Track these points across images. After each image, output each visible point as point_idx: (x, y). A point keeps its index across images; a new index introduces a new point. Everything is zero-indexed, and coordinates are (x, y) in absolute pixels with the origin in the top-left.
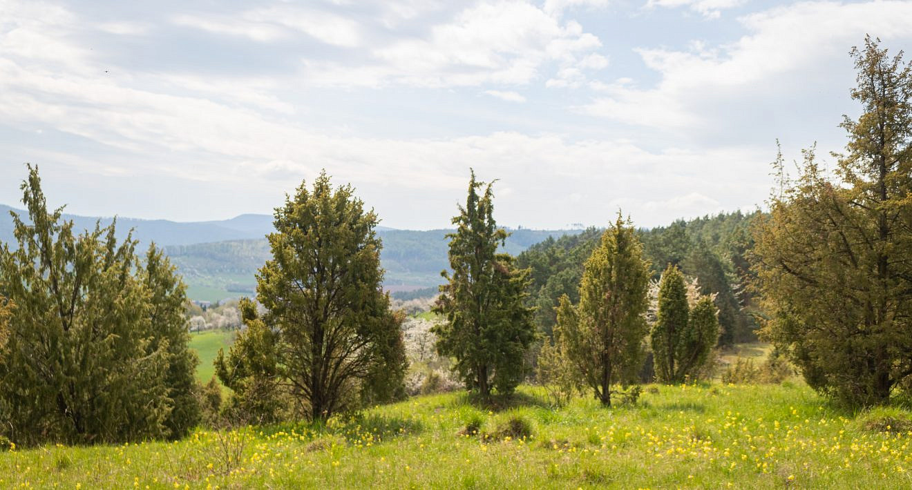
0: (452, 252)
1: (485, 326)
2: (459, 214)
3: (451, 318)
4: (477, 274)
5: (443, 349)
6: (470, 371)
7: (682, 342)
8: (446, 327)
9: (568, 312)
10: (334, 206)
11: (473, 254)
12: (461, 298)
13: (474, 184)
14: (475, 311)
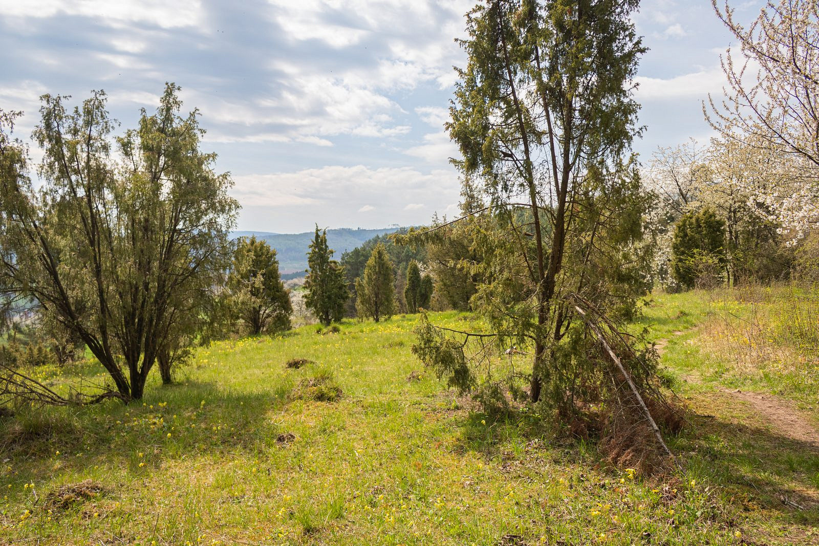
0: (309, 261)
1: (326, 293)
2: (312, 244)
3: (311, 290)
4: (321, 270)
5: (308, 305)
6: (321, 314)
7: (418, 295)
8: (309, 295)
9: (360, 285)
10: (259, 249)
11: (319, 261)
12: (315, 281)
13: (317, 230)
14: (322, 287)
